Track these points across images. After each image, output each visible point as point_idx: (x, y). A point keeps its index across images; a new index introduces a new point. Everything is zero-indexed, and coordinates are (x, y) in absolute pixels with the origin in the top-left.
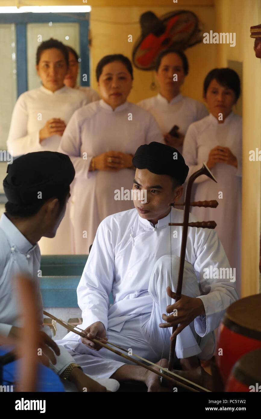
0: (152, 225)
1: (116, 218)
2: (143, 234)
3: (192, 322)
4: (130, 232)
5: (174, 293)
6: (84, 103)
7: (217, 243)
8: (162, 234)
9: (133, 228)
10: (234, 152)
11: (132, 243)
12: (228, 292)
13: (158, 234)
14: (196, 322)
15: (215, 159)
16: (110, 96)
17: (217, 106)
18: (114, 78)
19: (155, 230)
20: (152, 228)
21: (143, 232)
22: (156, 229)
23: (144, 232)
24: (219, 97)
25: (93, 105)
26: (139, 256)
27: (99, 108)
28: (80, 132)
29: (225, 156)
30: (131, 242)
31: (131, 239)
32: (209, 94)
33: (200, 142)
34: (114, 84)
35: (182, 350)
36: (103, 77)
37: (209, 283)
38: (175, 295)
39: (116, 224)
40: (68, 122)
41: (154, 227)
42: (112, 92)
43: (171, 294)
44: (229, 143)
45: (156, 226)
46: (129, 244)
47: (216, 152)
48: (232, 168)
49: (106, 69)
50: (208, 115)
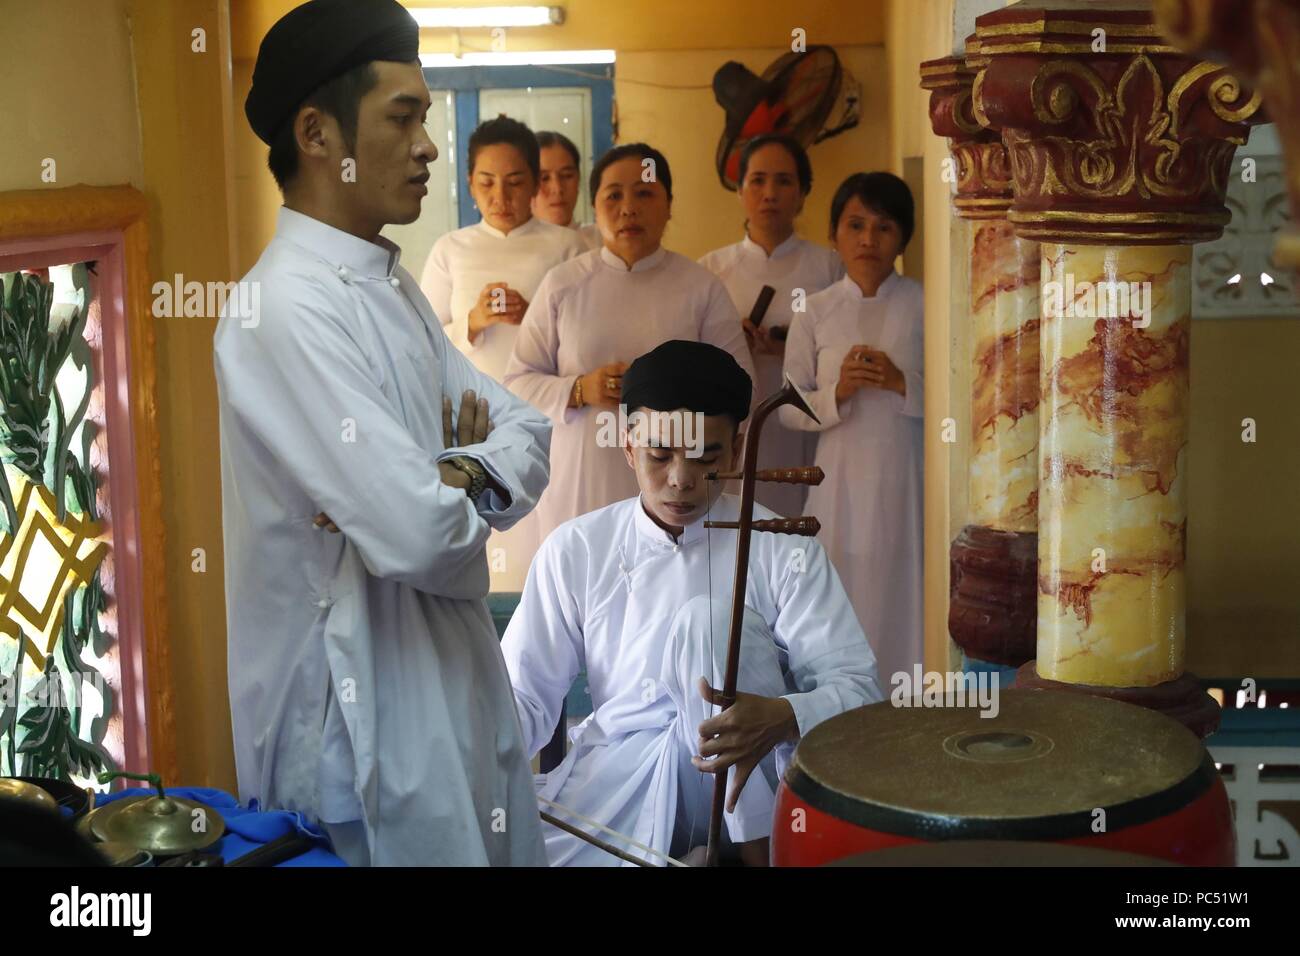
0: (670, 538)
1: (579, 527)
2: (650, 563)
3: (767, 757)
4: (617, 560)
5: (717, 691)
6: (573, 252)
7: (824, 572)
8: (695, 558)
9: (624, 548)
10: (900, 361)
11: (625, 585)
12: (860, 687)
13: (687, 559)
14: (781, 758)
15: (854, 378)
16: (617, 233)
17: (861, 257)
18: (626, 194)
19: (678, 550)
20: (672, 544)
21: (652, 556)
22: (681, 546)
23: (653, 559)
24: (866, 237)
25: (586, 259)
26: (646, 614)
27: (598, 264)
28: (556, 317)
29: (876, 372)
30: (624, 582)
31: (622, 575)
32: (841, 230)
33: (821, 339)
34: (624, 208)
35: (742, 821)
36: (603, 193)
37: (813, 672)
38: (721, 695)
39: (580, 540)
40: (531, 299)
41: (676, 542)
42: (621, 224)
43: (711, 695)
44: (889, 341)
45: (679, 539)
46: (620, 588)
47: (855, 364)
48: (896, 397)
49: (609, 176)
50: (841, 278)
